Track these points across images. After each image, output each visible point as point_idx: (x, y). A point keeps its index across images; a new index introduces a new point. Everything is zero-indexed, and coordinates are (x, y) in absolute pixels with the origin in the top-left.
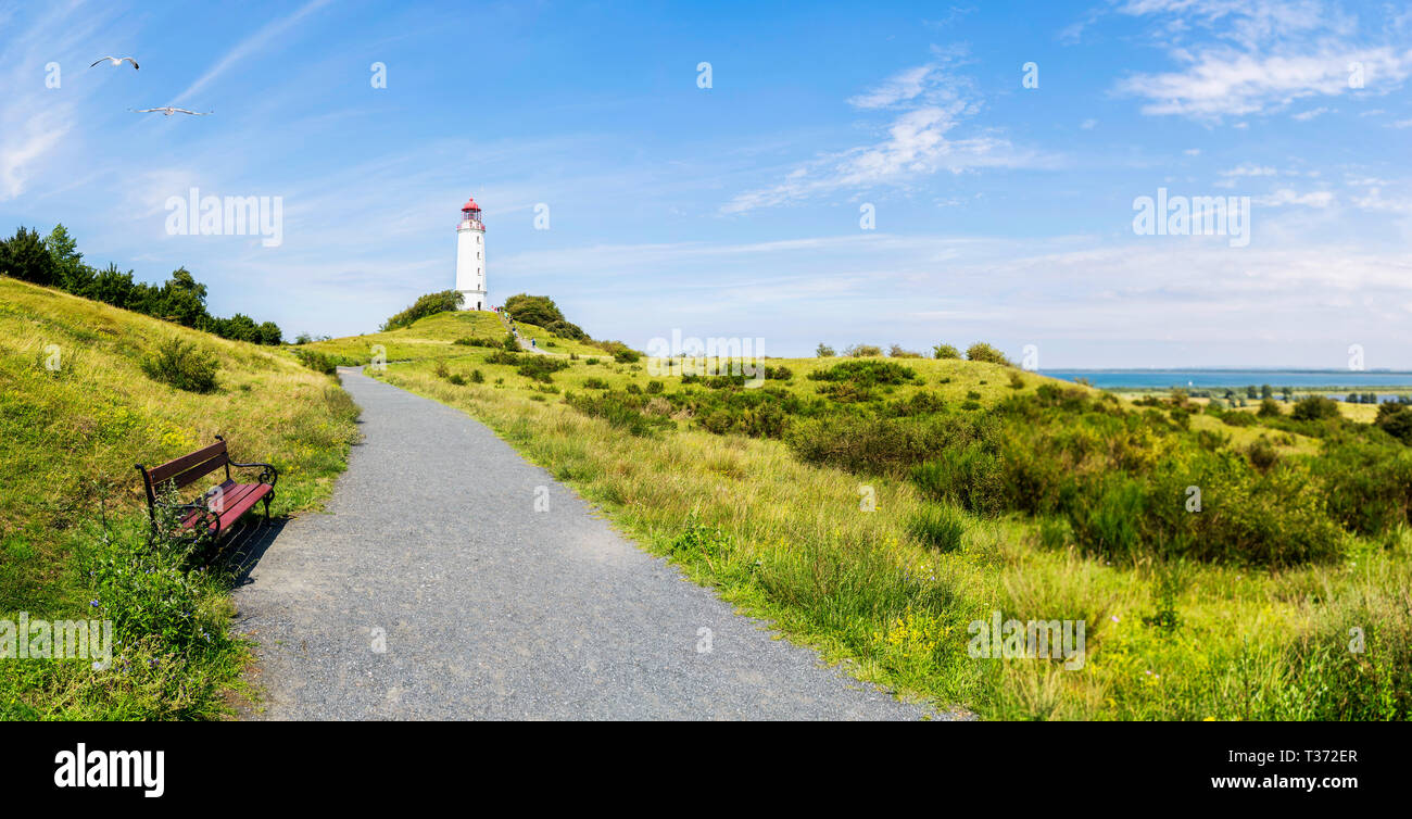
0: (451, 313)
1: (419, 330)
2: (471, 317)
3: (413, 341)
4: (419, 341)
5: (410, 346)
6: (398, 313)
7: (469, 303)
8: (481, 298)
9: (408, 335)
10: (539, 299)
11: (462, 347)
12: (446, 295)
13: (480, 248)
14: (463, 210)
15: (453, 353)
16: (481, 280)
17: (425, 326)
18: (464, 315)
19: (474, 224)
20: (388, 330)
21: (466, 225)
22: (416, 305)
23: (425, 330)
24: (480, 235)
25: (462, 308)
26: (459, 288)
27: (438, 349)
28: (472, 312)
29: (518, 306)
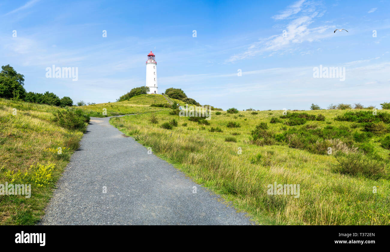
0: (145, 95)
1: (133, 101)
2: (152, 96)
3: (133, 105)
4: (135, 105)
5: (132, 107)
6: (124, 95)
7: (151, 92)
8: (156, 89)
9: (128, 103)
10: (178, 89)
11: (155, 107)
12: (143, 88)
13: (155, 70)
14: (148, 56)
15: (151, 110)
16: (155, 83)
17: (135, 100)
18: (150, 96)
19: (153, 61)
20: (120, 101)
21: (149, 62)
22: (131, 92)
23: (135, 101)
24: (155, 65)
25: (149, 93)
26: (147, 85)
27: (145, 109)
28: (153, 95)
29: (170, 92)
